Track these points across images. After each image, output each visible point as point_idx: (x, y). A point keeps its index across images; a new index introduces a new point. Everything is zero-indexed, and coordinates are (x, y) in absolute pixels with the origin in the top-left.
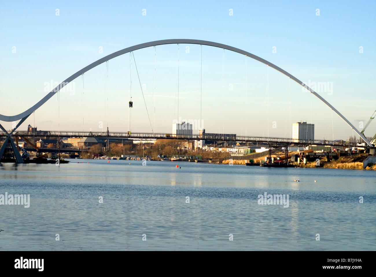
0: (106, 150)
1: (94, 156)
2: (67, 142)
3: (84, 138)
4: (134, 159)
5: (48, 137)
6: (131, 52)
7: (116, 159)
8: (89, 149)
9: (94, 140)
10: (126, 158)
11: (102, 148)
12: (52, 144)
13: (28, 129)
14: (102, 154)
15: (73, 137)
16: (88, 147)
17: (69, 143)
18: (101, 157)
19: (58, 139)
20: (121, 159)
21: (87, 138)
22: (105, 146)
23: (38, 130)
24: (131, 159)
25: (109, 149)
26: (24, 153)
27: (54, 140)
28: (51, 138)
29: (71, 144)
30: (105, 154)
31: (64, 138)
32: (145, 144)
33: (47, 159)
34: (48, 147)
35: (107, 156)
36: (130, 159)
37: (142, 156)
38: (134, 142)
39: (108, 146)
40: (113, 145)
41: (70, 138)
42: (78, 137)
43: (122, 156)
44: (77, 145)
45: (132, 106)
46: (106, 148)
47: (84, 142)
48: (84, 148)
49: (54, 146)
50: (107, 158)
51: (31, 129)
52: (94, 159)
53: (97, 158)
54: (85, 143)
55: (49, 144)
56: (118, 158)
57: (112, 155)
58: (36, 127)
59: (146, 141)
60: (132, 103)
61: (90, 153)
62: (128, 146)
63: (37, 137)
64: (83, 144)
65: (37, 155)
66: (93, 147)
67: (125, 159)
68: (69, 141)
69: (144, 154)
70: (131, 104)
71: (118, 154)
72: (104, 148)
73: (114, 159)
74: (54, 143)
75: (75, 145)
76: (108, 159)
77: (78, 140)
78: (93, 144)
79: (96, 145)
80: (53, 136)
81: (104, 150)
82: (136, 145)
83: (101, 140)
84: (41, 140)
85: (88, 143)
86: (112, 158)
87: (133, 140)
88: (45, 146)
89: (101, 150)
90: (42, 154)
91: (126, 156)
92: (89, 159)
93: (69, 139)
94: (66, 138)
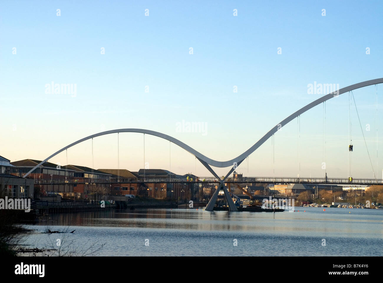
0: (315, 197)
1: (303, 204)
2: (273, 189)
3: (291, 184)
4: (346, 207)
5: (254, 184)
6: (350, 91)
7: (326, 207)
8: (297, 196)
9: (302, 187)
10: (338, 206)
11: (310, 195)
12: (259, 191)
13: (233, 175)
14: (312, 201)
15: (279, 184)
16: (296, 194)
17: (275, 189)
18: (311, 205)
19: (264, 186)
20: (332, 206)
21: (294, 184)
22: (314, 193)
23: (243, 176)
24: (343, 206)
25: (318, 196)
26: (237, 201)
27: (260, 187)
28: (257, 185)
29: (278, 191)
30: (314, 201)
31: (270, 185)
32: (355, 191)
33: (261, 207)
34: (255, 194)
35: (317, 203)
36: (341, 207)
37: (354, 203)
38: (344, 189)
39: (316, 193)
40: (322, 192)
41: (276, 184)
42: (285, 184)
43: (333, 204)
44: (284, 192)
45: (352, 149)
46: (315, 195)
47: (291, 188)
48: (292, 195)
49: (260, 192)
50: (317, 205)
51: (236, 175)
52: (303, 206)
53: (306, 205)
54: (293, 190)
55: (256, 191)
56: (329, 206)
57: (322, 203)
58: (241, 174)
59: (357, 188)
60: (352, 146)
61: (299, 201)
62: (338, 193)
63: (243, 184)
64: (290, 191)
65: (250, 203)
66: (301, 194)
67: (336, 206)
68: (276, 188)
69: (357, 202)
70: (351, 148)
71: (328, 201)
72: (313, 195)
73: (324, 207)
74: (261, 190)
75: (282, 192)
76: (318, 207)
77: (285, 187)
78: (301, 191)
79: (305, 192)
80: (259, 182)
81: (313, 197)
82: (346, 192)
83: (309, 187)
84: (247, 187)
85: (296, 189)
86: (322, 205)
87: (342, 187)
88: (251, 192)
89: (310, 197)
90: (255, 201)
91: (337, 204)
92: (298, 206)
93: (275, 186)
94: (272, 184)
